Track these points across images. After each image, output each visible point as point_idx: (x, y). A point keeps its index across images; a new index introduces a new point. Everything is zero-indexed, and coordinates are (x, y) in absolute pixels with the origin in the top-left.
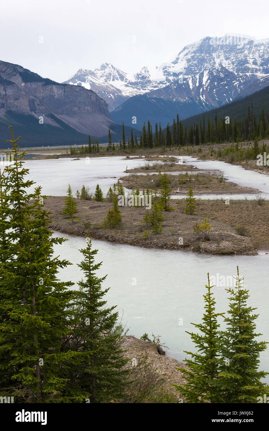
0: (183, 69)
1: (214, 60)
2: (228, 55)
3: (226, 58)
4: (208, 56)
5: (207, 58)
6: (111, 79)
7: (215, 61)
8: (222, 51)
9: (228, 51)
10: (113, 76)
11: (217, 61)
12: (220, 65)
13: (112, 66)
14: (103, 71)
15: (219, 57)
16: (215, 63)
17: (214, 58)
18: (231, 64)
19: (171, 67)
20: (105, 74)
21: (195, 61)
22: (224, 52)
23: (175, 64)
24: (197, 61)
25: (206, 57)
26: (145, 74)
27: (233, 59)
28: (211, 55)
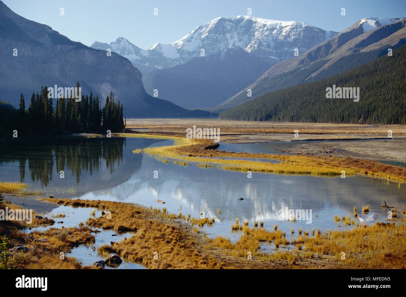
0: (197, 48)
1: (227, 41)
2: (241, 37)
3: (239, 39)
4: (222, 36)
5: (221, 39)
6: (126, 53)
7: (229, 42)
8: (236, 33)
9: (241, 33)
10: (128, 50)
11: (231, 42)
12: (233, 45)
13: (127, 40)
14: (118, 45)
15: (232, 38)
16: (228, 44)
17: (228, 39)
18: (244, 46)
19: (186, 45)
20: (120, 48)
21: (209, 41)
22: (238, 34)
23: (189, 42)
24: (211, 41)
25: (219, 38)
26: (159, 50)
27: (246, 41)
28: (225, 36)
